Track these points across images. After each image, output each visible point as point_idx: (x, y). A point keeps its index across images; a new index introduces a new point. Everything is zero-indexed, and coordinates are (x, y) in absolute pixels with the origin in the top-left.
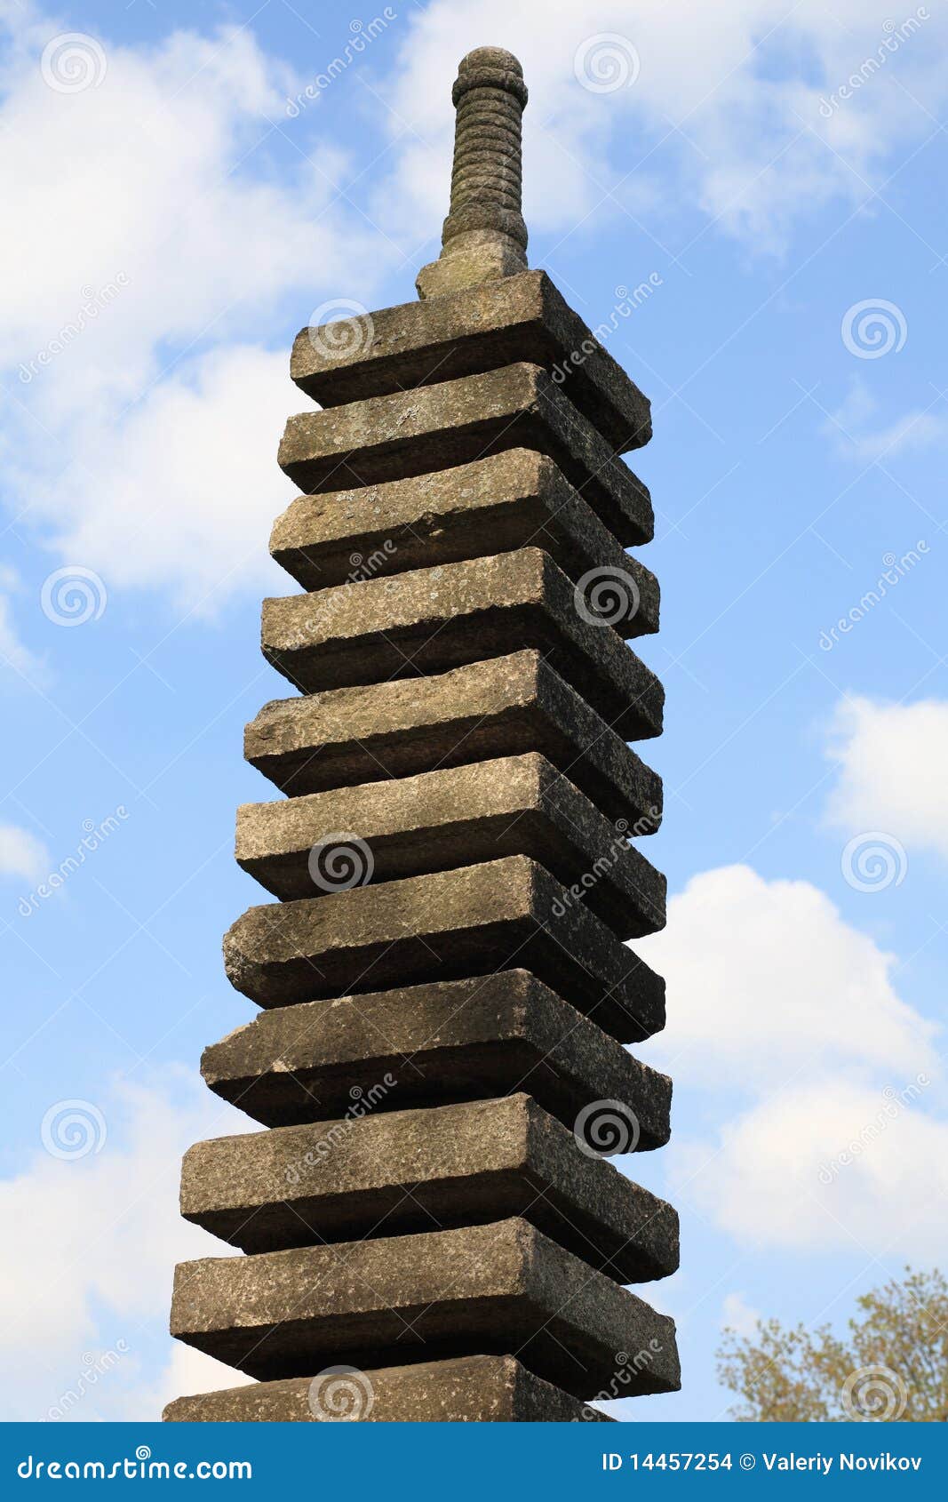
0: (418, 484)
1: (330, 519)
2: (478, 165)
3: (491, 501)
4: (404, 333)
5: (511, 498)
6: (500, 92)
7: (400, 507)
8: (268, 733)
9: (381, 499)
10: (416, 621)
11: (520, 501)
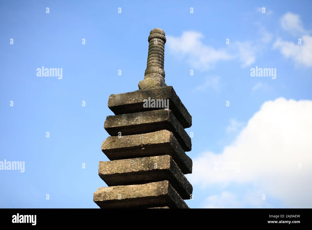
0: (139, 136)
1: (117, 143)
2: (154, 57)
3: (157, 143)
4: (137, 98)
5: (163, 142)
6: (160, 40)
7: (135, 142)
8: (100, 195)
9: (130, 139)
10: (138, 171)
11: (165, 143)
